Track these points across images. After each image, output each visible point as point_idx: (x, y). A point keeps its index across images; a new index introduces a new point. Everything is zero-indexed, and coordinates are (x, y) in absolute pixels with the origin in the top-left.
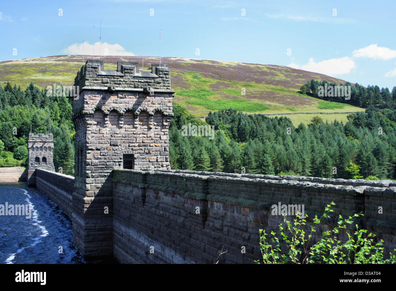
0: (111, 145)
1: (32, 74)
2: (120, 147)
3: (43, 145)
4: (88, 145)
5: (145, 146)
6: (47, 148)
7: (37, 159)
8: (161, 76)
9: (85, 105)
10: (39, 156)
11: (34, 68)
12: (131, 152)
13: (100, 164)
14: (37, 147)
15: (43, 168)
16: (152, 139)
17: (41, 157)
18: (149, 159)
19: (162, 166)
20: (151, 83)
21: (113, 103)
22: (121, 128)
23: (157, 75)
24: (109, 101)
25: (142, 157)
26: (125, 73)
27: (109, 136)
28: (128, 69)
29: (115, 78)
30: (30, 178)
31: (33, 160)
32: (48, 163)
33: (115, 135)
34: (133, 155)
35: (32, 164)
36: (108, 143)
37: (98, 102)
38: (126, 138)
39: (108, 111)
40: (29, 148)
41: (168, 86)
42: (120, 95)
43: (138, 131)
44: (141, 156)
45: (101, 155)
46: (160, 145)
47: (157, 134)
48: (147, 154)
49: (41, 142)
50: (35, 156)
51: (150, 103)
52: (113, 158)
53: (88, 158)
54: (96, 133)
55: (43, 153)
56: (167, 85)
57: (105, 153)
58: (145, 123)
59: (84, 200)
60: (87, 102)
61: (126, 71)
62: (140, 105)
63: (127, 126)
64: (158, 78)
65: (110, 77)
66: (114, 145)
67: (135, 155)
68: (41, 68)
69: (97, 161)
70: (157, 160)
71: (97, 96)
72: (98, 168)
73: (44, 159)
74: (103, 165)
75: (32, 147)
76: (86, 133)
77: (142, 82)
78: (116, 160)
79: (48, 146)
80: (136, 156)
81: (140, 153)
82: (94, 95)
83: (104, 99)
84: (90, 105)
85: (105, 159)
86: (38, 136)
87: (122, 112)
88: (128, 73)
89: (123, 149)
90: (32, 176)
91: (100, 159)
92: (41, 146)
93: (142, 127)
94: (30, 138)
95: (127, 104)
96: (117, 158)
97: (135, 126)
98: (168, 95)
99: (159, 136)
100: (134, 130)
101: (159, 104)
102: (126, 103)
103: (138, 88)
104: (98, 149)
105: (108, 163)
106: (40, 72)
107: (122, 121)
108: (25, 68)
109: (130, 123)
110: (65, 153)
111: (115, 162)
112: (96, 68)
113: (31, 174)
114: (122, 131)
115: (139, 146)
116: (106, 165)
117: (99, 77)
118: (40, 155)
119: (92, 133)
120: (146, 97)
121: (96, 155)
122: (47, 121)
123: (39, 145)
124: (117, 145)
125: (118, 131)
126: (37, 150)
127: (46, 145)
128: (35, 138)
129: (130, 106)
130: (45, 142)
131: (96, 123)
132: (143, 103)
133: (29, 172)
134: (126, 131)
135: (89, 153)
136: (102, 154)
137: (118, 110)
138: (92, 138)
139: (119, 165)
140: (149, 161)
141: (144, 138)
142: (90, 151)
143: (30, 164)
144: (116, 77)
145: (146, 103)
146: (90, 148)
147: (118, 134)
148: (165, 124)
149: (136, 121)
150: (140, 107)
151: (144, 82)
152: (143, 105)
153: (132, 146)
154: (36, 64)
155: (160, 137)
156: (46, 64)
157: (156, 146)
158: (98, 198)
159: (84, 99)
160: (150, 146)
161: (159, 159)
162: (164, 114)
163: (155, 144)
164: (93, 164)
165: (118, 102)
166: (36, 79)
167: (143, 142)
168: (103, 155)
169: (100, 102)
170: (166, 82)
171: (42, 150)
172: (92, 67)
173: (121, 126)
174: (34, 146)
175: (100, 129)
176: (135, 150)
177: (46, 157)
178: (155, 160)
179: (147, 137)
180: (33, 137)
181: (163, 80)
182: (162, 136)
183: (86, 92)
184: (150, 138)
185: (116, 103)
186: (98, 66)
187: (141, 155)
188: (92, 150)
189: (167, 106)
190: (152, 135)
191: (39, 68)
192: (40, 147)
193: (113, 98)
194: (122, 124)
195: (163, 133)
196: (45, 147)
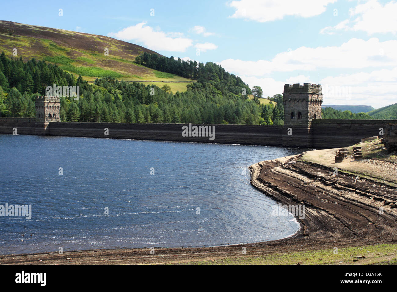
7: (50, 115)
10: (51, 113)
15: (54, 121)
17: (52, 114)
30: (46, 129)
31: (48, 116)
32: (57, 118)
35: (47, 119)
40: (46, 107)
50: (48, 113)
55: (53, 111)
73: (54, 115)
79: (57, 105)
90: (47, 127)
92: (53, 105)
113: (47, 126)
123: (51, 105)
126: (50, 109)
128: (48, 100)
130: (56, 102)
133: (45, 125)
143: (46, 119)
171: (53, 109)
174: (49, 106)
177: (56, 114)
180: (47, 99)
196: (55, 106)
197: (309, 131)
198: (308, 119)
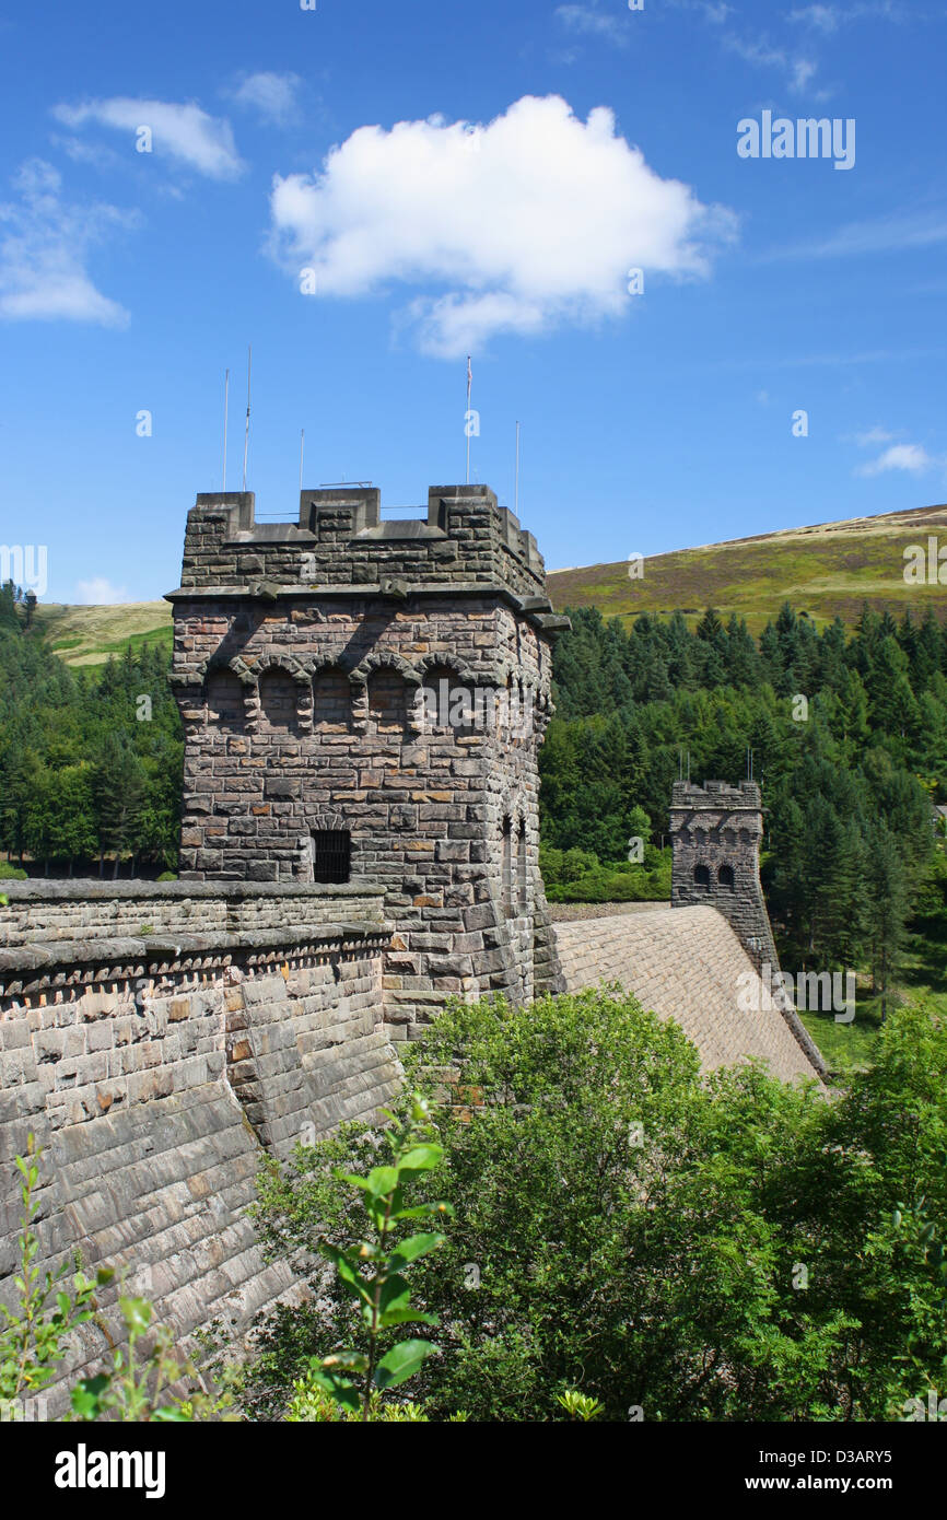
0: (267, 797)
2: (299, 802)
3: (721, 823)
4: (187, 796)
5: (391, 800)
6: (735, 834)
7: (701, 873)
8: (456, 531)
9: (177, 656)
10: (708, 863)
12: (338, 823)
13: (227, 865)
14: (699, 829)
15: (722, 899)
16: (420, 775)
17: (714, 866)
18: (405, 849)
19: (457, 879)
20: (416, 559)
21: (274, 641)
22: (306, 732)
23: (443, 528)
24: (260, 635)
25: (381, 841)
26: (323, 529)
27: (261, 762)
28: (331, 517)
29: (285, 552)
31: (689, 874)
33: (284, 759)
34: (346, 834)
35: (683, 890)
36: (254, 788)
37: (221, 639)
38: (322, 771)
39: (254, 671)
40: (674, 833)
41: (483, 570)
42: (296, 614)
43: (368, 743)
44: (375, 840)
45: (230, 834)
46: (449, 795)
47: (441, 756)
48: (398, 830)
49: (713, 812)
50: (692, 863)
51: (411, 636)
52: (271, 845)
53: (185, 841)
54: (216, 755)
55: (721, 852)
56: (478, 563)
57: (246, 825)
58: (393, 714)
60: (182, 642)
61: (325, 523)
62: (372, 645)
63: (325, 726)
64: (444, 540)
65: (265, 549)
66: (278, 798)
67: (354, 834)
68: (846, 554)
69: (215, 853)
70: (437, 853)
71: (216, 619)
72: (218, 877)
73: (727, 874)
74: (236, 867)
75: (684, 828)
76: (182, 754)
77: (384, 561)
78: (284, 853)
79: (739, 825)
80: (357, 837)
81: (372, 827)
82: (206, 619)
83: (242, 632)
84: (194, 653)
85: (246, 847)
86: (705, 792)
87: (301, 674)
88: (332, 529)
89: (308, 813)
91: (228, 846)
92: (715, 825)
93: (381, 729)
94: (675, 798)
95: (323, 645)
96: (288, 845)
97: (355, 725)
98: (479, 604)
99: (446, 762)
100: (351, 739)
101: (444, 640)
102: (320, 641)
103: (366, 581)
104: (220, 812)
105: (254, 863)
106: (840, 568)
107: (307, 707)
109: (338, 714)
111: (278, 858)
112: (221, 520)
114: (311, 743)
115: (370, 801)
116: (248, 867)
117: (229, 550)
118: (712, 859)
119: (202, 752)
120: (395, 613)
121: (213, 830)
123: (708, 822)
124: (288, 798)
125: (294, 745)
126: (701, 841)
127: (733, 823)
128: (692, 799)
129: (334, 652)
130: (727, 814)
131: (215, 716)
132: (384, 636)
134: (322, 744)
135: (190, 825)
136: (233, 828)
137: (288, 666)
138: (204, 772)
139: (298, 870)
140: (407, 860)
141: (389, 771)
142: (192, 819)
143: (676, 890)
144: (287, 548)
145: (395, 637)
146: (192, 805)
147: (293, 756)
149: (356, 707)
150: (370, 655)
151: (391, 559)
152: (383, 647)
153: (342, 801)
155: (452, 765)
157: (434, 801)
159: (173, 632)
160: (412, 801)
161: (442, 850)
162: (460, 677)
163: (432, 794)
164: (201, 866)
165: (289, 637)
167: (385, 787)
168: (239, 833)
169: (227, 639)
170: (475, 554)
171: (718, 842)
172: (207, 520)
173: (305, 725)
174: (691, 827)
175: (229, 739)
176: (355, 815)
177: (734, 866)
178: (430, 855)
179: (402, 767)
180: (686, 795)
181: (465, 548)
182: (457, 763)
183: (183, 607)
184: (414, 771)
185: (284, 642)
186: (228, 511)
187: (376, 836)
188: (199, 812)
189: (476, 647)
190: (422, 757)
191: (839, 555)
192: (711, 829)
193: (273, 625)
194: (306, 718)
195: (463, 751)
196: (729, 830)
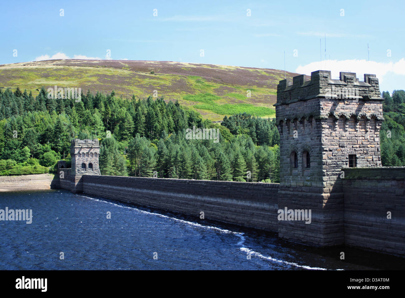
0: (340, 146)
1: (35, 79)
2: (346, 148)
3: (89, 151)
4: (323, 147)
5: (364, 147)
6: (93, 154)
7: (84, 166)
8: (373, 85)
9: (321, 111)
10: (85, 162)
11: (36, 73)
12: (354, 153)
13: (332, 164)
14: (83, 153)
15: (89, 173)
16: (368, 141)
17: (87, 164)
18: (367, 158)
19: (376, 165)
20: (367, 91)
21: (341, 109)
22: (346, 131)
23: (370, 84)
24: (338, 107)
25: (362, 157)
26: (348, 82)
27: (338, 138)
28: (349, 79)
29: (341, 87)
30: (77, 185)
31: (80, 166)
32: (94, 169)
33: (343, 137)
34: (355, 155)
35: (79, 170)
36: (337, 145)
37: (330, 108)
38: (350, 140)
39: (339, 116)
40: (76, 154)
41: (379, 94)
42: (346, 102)
43: (358, 134)
44: (361, 156)
45: (333, 156)
46: (373, 146)
47: (372, 137)
48: (365, 154)
49: (87, 148)
50: (81, 163)
51: (367, 109)
52: (341, 158)
53: (324, 158)
54: (328, 136)
55: (89, 159)
56: (378, 93)
57: (336, 154)
58: (363, 127)
59: (322, 196)
60: (323, 108)
61: (348, 80)
62: (360, 111)
63: (350, 130)
64: (371, 87)
65: (337, 86)
66: (342, 147)
67: (357, 155)
68: (43, 73)
69: (330, 161)
70: (373, 159)
71: (329, 102)
72: (331, 167)
73: (91, 165)
74: (334, 164)
75: (79, 153)
76: (321, 136)
77: (361, 91)
78: (344, 160)
79: (94, 152)
80: (358, 156)
81: (360, 153)
82: (327, 102)
83: (335, 105)
84: (324, 111)
85: (336, 159)
86: (84, 142)
87: (348, 117)
88: (350, 82)
89: (348, 150)
90: (79, 182)
91: (332, 159)
92: (88, 151)
93: (361, 130)
94: (76, 144)
95: (351, 110)
96: (344, 158)
97: (357, 129)
98: (379, 102)
99: (373, 138)
100: (355, 133)
101: (374, 110)
102: (350, 109)
104: (330, 151)
105: (338, 163)
106: (42, 77)
107: (347, 125)
108: (26, 73)
109: (352, 127)
110: (104, 158)
111: (343, 161)
112: (327, 77)
113: (78, 181)
114: (347, 133)
115: (360, 147)
116: (337, 164)
117: (330, 85)
118: (87, 161)
119: (325, 136)
120: (364, 103)
121: (329, 155)
122: (69, 127)
123: (85, 151)
124: (344, 147)
125: (344, 134)
126: (84, 156)
127: (93, 151)
128: (81, 144)
129: (354, 112)
130: (92, 148)
131: (328, 127)
132: (362, 109)
133: (76, 179)
134: (350, 134)
135: (324, 154)
136: (333, 155)
137: (345, 115)
138: (326, 141)
139: (346, 164)
140: (367, 161)
141: (363, 140)
142: (325, 152)
143: (77, 171)
144: (341, 86)
145: (365, 109)
146: (325, 149)
147: (344, 137)
148: (378, 127)
149: (357, 125)
150: (360, 113)
151: (362, 91)
152: (363, 111)
153: (355, 147)
154: (36, 68)
155: (374, 139)
156: (47, 69)
157: (371, 147)
158: (333, 194)
159: (320, 105)
160: (367, 147)
161: (374, 158)
162: (378, 119)
163: (371, 145)
164: (327, 164)
165: (344, 108)
166: (41, 84)
167: (362, 144)
168: (335, 156)
169: (332, 108)
170: (377, 90)
171: (88, 156)
172: (324, 77)
173: (347, 129)
174: (81, 152)
175: (331, 133)
176: (357, 151)
177: (93, 163)
178: (371, 160)
179: (365, 139)
180: (79, 143)
181: (375, 89)
182: (375, 138)
183: (322, 99)
184: (367, 140)
185: (343, 109)
186: (328, 75)
187: (361, 155)
188: (326, 151)
189: (379, 112)
190: (368, 137)
191: (41, 73)
192: (87, 153)
193: (341, 104)
194: (347, 128)
195: (375, 136)
196: (91, 153)
197: (325, 201)
198: (322, 168)
